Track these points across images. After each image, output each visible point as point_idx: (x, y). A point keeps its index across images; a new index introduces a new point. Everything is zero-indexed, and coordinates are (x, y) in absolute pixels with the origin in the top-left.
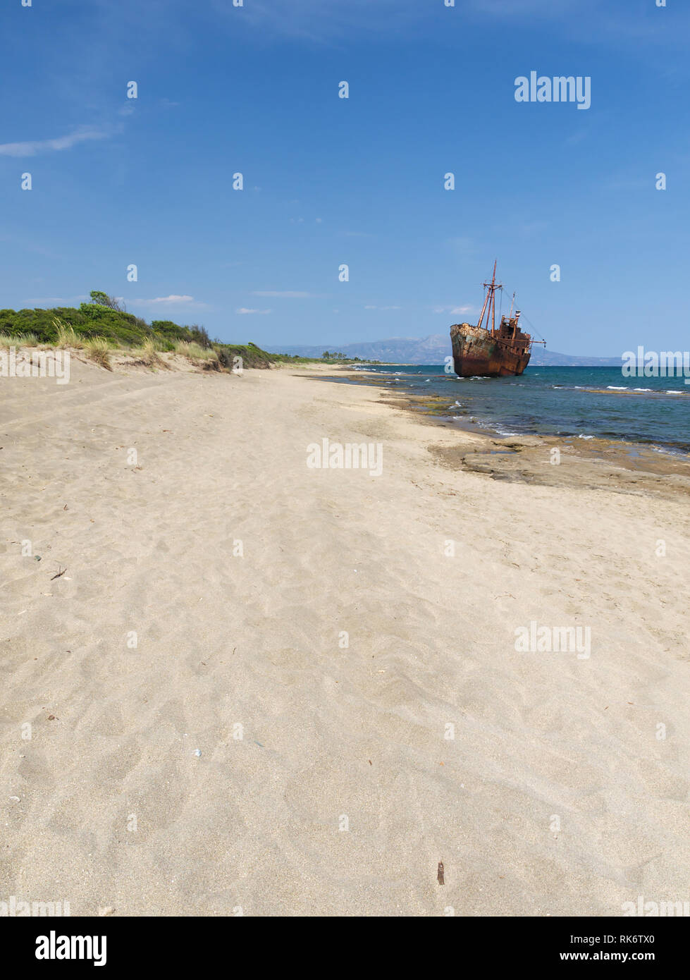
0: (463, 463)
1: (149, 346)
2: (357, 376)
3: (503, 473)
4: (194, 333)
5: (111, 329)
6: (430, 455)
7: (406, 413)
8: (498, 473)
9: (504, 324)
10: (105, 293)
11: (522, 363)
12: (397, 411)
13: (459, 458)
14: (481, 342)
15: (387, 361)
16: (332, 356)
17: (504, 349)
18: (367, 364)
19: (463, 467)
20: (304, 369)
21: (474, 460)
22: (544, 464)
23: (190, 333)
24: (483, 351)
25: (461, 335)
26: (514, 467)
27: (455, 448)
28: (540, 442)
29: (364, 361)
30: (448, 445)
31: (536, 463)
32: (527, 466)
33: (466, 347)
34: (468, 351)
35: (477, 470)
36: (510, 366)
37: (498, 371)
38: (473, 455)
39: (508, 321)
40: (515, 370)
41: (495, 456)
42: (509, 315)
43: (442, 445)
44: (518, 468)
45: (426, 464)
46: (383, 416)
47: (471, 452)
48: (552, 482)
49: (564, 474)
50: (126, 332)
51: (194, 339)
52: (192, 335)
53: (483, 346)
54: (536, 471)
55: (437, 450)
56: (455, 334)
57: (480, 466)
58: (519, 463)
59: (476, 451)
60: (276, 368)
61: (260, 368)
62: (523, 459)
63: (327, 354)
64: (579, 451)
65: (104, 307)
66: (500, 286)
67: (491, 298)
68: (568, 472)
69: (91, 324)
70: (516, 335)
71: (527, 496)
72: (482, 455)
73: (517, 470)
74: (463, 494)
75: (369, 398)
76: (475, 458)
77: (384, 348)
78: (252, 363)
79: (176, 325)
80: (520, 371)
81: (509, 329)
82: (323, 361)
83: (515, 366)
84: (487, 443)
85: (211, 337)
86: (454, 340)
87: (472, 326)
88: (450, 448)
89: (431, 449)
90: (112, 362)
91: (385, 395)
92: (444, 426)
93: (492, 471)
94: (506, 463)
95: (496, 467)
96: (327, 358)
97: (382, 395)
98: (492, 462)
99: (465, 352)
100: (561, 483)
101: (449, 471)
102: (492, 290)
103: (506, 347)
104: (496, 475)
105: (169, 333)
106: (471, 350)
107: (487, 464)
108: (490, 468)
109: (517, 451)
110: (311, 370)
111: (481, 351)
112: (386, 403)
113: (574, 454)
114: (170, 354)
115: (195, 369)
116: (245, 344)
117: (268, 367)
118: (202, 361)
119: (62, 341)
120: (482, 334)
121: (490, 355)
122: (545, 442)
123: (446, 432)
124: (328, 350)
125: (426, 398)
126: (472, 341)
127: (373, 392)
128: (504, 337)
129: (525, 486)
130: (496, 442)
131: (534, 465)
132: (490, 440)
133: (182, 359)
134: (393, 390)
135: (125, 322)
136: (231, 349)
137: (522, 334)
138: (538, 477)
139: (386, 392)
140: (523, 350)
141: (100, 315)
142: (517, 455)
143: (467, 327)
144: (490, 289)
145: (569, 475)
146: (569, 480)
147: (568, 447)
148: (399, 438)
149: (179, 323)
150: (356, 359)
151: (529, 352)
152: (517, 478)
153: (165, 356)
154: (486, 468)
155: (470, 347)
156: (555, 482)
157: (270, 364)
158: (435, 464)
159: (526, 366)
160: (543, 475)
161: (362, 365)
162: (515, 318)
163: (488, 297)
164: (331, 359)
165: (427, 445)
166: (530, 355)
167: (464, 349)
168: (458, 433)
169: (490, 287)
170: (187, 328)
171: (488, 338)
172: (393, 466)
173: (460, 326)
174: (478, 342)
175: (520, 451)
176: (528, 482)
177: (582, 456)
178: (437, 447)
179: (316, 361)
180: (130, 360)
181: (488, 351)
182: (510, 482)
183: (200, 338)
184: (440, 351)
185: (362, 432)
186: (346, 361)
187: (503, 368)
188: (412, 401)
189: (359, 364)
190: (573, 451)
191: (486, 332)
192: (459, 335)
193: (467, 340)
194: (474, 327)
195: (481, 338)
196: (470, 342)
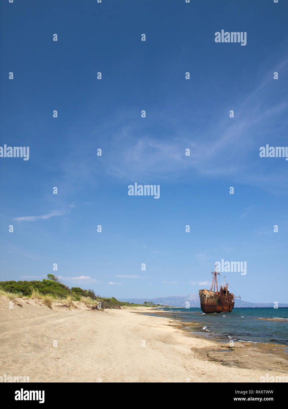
0: (208, 356)
1: (69, 298)
2: (159, 313)
3: (227, 362)
4: (89, 293)
5: (54, 290)
6: (192, 352)
7: (181, 331)
8: (225, 362)
9: (222, 289)
10: (53, 275)
11: (231, 307)
12: (177, 330)
13: (206, 354)
14: (213, 297)
15: (172, 306)
16: (148, 303)
17: (223, 300)
18: (163, 307)
19: (208, 358)
20: (136, 309)
21: (213, 355)
22: (246, 357)
23: (87, 293)
24: (214, 301)
25: (204, 294)
26: (232, 358)
27: (204, 349)
28: (242, 345)
29: (162, 306)
30: (200, 347)
31: (242, 356)
32: (237, 358)
33: (206, 299)
34: (207, 301)
35: (214, 360)
36: (226, 308)
37: (221, 310)
38: (212, 352)
39: (224, 288)
40: (228, 310)
41: (222, 353)
42: (224, 285)
43: (198, 347)
44: (233, 359)
45: (191, 357)
46: (170, 332)
47: (212, 351)
48: (250, 367)
49: (255, 362)
50: (60, 292)
51: (89, 296)
52: (88, 294)
53: (214, 299)
54: (242, 361)
55: (195, 350)
56: (201, 294)
57: (216, 358)
58: (234, 357)
59: (213, 350)
60: (123, 308)
61: (116, 309)
62: (236, 354)
63: (146, 303)
64: (261, 350)
65: (52, 281)
66: (219, 273)
67: (215, 278)
68: (257, 361)
69: (47, 288)
70: (227, 294)
71: (239, 374)
72: (216, 353)
73: (233, 360)
74: (208, 374)
75: (164, 324)
76: (213, 354)
77: (170, 300)
78: (113, 306)
79: (81, 289)
80: (230, 310)
81: (224, 291)
82: (144, 306)
83: (228, 308)
84: (218, 346)
85: (96, 294)
86: (201, 296)
87: (208, 290)
88: (201, 348)
89: (193, 349)
90: (53, 305)
91: (171, 322)
92: (198, 337)
93: (222, 361)
94: (228, 356)
95: (223, 359)
96: (146, 304)
97: (170, 322)
98: (221, 356)
99: (206, 302)
100: (254, 367)
101: (201, 361)
102: (215, 274)
103: (224, 300)
104: (224, 363)
105: (78, 293)
106: (208, 301)
107: (219, 357)
108: (221, 359)
109: (232, 350)
110: (139, 310)
112: (172, 326)
113: (259, 352)
114: (78, 302)
115: (88, 309)
116: (110, 298)
117: (120, 308)
118: (91, 305)
119: (32, 296)
120: (213, 294)
121: (216, 303)
122: (245, 345)
123: (199, 340)
124: (146, 301)
125: (189, 323)
126: (209, 297)
127: (166, 321)
128: (222, 295)
129: (238, 369)
130: (223, 345)
131: (241, 358)
132: (220, 344)
133: (83, 304)
134: (175, 319)
135: (60, 288)
136: (104, 300)
137: (230, 294)
138: (244, 364)
139: (172, 320)
140: (231, 301)
141: (50, 284)
142: (232, 352)
143: (206, 291)
144: (215, 275)
145: (258, 363)
146: (258, 366)
147: (255, 348)
148: (178, 343)
149: (83, 288)
150: (158, 305)
151: (234, 301)
152: (233, 364)
153: (75, 303)
154: (219, 359)
155: (208, 299)
156: (251, 367)
157: (121, 307)
158: (195, 357)
159: (233, 308)
160: (245, 363)
161: (161, 307)
162: (226, 286)
163: (214, 278)
164: (147, 304)
165: (191, 347)
166: (234, 303)
167: (205, 300)
168: (205, 341)
170: (86, 290)
171: (216, 296)
172: (175, 359)
173: (203, 290)
174: (211, 297)
175: (234, 350)
176: (239, 366)
177: (262, 352)
178: (195, 348)
179: (141, 305)
180: (61, 304)
182: (230, 367)
183: (91, 295)
184: (195, 301)
185: (161, 340)
186: (154, 306)
187: (223, 309)
188: (184, 325)
189: (160, 307)
190: (258, 350)
191: (214, 293)
192: (203, 295)
193: (206, 297)
194: (209, 291)
195: (212, 295)
196: (208, 297)
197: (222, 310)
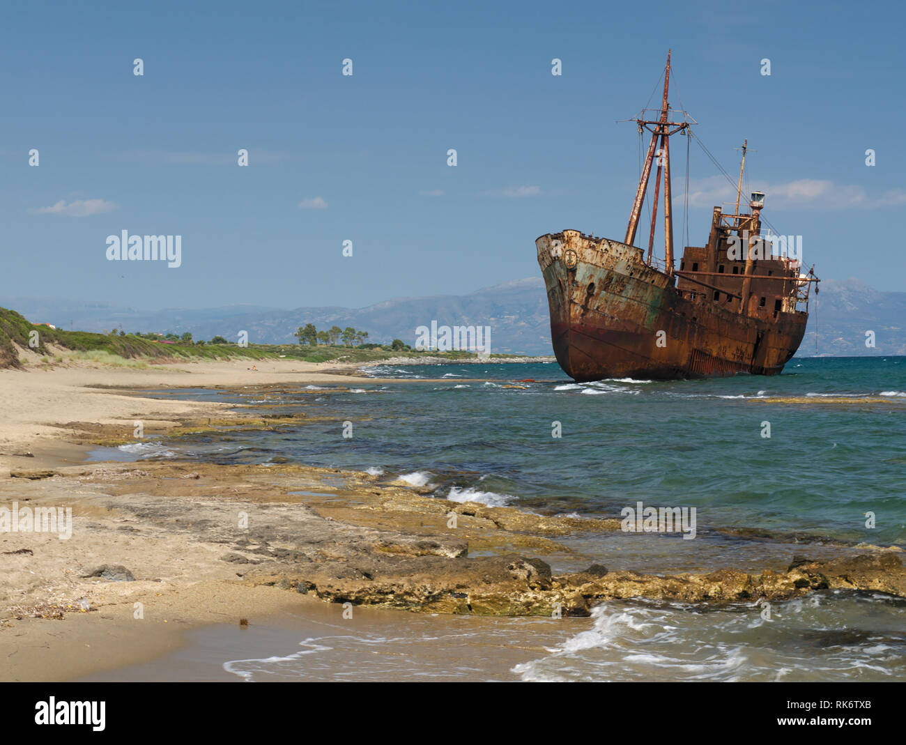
11: (777, 344)
14: (622, 281)
24: (629, 306)
25: (564, 263)
33: (578, 296)
34: (585, 308)
36: (728, 347)
37: (684, 362)
40: (748, 362)
53: (630, 291)
56: (546, 262)
66: (686, 126)
80: (771, 360)
83: (750, 350)
87: (590, 238)
99: (576, 311)
102: (662, 134)
106: (594, 304)
111: (622, 307)
121: (652, 317)
126: (595, 280)
140: (779, 304)
143: (576, 240)
144: (656, 134)
155: (590, 295)
159: (789, 354)
163: (650, 156)
166: (803, 316)
167: (571, 301)
169: (655, 128)
171: (642, 270)
173: (559, 238)
174: (611, 281)
181: (643, 308)
187: (702, 353)
191: (633, 254)
192: (557, 264)
193: (579, 277)
194: (598, 241)
195: (621, 269)
196: (587, 282)
197: (691, 359)
